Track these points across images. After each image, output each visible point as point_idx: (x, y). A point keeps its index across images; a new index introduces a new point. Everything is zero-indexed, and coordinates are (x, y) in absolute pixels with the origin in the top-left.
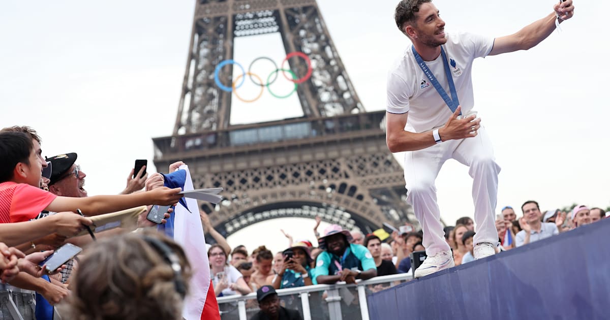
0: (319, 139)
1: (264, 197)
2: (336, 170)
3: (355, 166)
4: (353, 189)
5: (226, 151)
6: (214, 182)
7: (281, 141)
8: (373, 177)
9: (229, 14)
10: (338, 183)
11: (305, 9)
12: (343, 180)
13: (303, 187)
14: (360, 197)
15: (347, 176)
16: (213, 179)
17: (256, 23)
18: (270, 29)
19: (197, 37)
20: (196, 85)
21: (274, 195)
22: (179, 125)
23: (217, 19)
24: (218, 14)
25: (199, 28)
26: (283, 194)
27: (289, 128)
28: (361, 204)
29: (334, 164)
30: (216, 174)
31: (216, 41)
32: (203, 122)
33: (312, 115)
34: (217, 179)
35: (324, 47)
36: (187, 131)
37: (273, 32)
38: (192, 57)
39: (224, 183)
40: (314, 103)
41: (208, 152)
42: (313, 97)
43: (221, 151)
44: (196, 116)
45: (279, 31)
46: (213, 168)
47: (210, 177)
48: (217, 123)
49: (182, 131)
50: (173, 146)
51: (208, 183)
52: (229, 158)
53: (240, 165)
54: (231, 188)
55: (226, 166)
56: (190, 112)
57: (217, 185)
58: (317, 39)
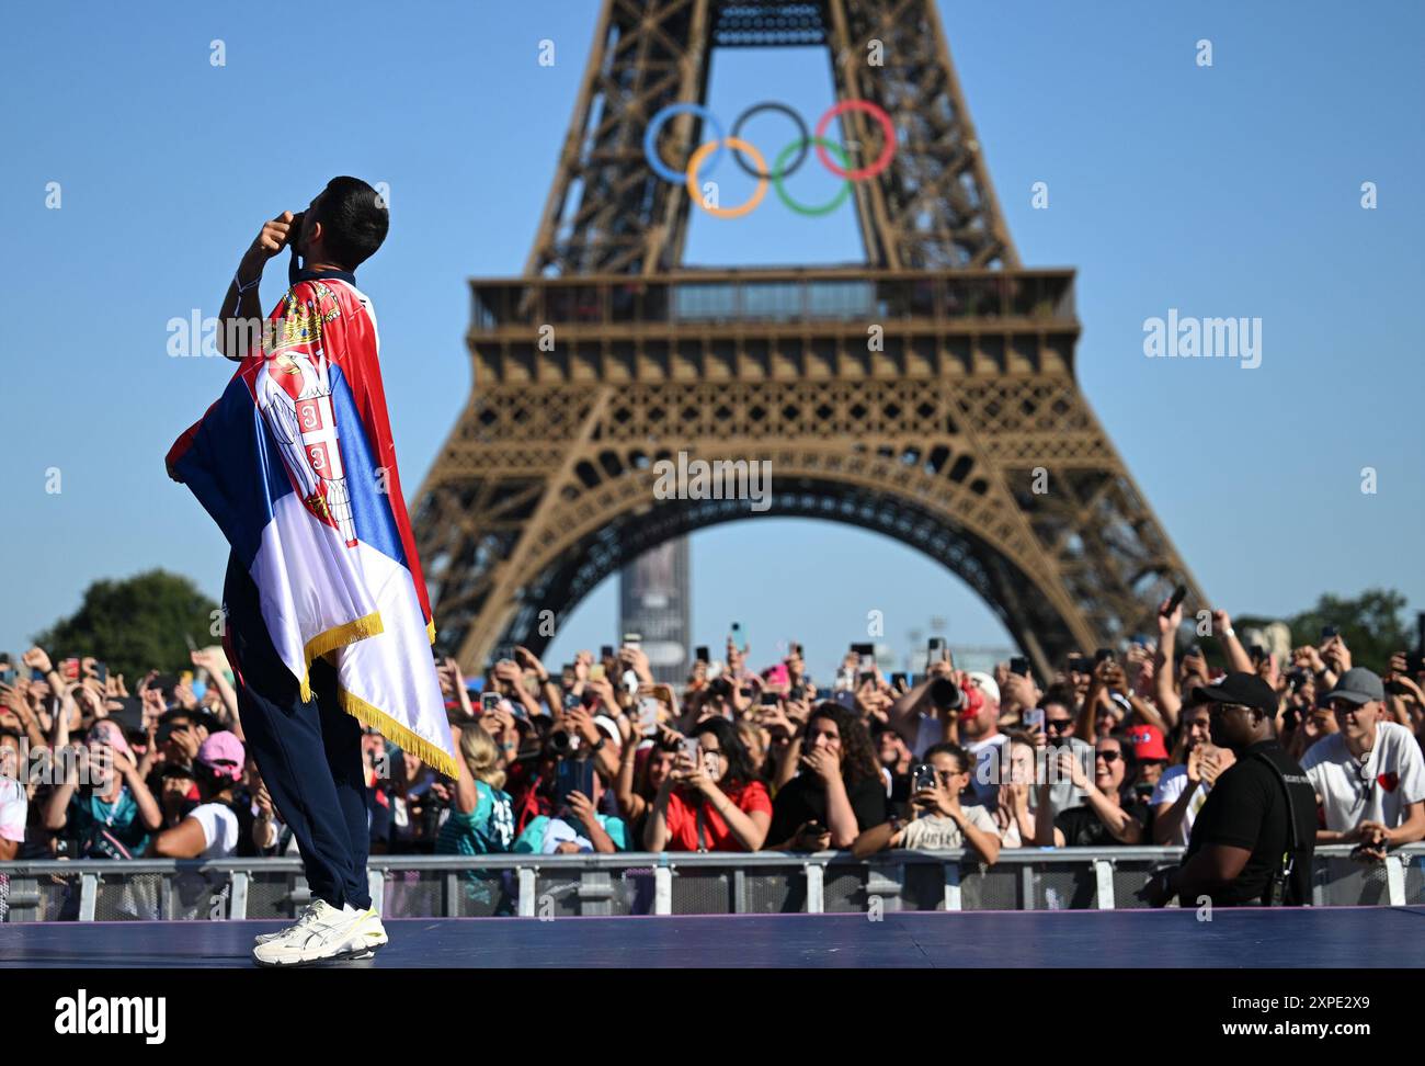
0: (894, 328)
2: (926, 410)
3: (978, 406)
4: (965, 463)
5: (655, 331)
6: (616, 408)
7: (795, 321)
8: (1019, 438)
10: (927, 444)
12: (942, 438)
13: (843, 444)
14: (980, 487)
15: (953, 429)
16: (613, 401)
17: (770, 16)
18: (805, 36)
19: (614, 36)
20: (600, 163)
22: (545, 259)
25: (622, 13)
26: (788, 458)
27: (818, 292)
28: (983, 504)
29: (925, 396)
30: (623, 389)
31: (658, 53)
32: (608, 253)
33: (883, 263)
34: (624, 401)
35: (932, 96)
36: (564, 272)
37: (811, 43)
38: (596, 86)
39: (640, 414)
40: (890, 234)
41: (609, 331)
42: (890, 217)
43: (641, 331)
44: (594, 236)
45: (824, 42)
46: (617, 371)
47: (606, 393)
48: (640, 260)
49: (552, 273)
50: (523, 306)
51: (601, 411)
52: (659, 350)
53: (684, 371)
54: (657, 428)
55: (650, 371)
56: (581, 224)
57: (622, 415)
58: (915, 74)
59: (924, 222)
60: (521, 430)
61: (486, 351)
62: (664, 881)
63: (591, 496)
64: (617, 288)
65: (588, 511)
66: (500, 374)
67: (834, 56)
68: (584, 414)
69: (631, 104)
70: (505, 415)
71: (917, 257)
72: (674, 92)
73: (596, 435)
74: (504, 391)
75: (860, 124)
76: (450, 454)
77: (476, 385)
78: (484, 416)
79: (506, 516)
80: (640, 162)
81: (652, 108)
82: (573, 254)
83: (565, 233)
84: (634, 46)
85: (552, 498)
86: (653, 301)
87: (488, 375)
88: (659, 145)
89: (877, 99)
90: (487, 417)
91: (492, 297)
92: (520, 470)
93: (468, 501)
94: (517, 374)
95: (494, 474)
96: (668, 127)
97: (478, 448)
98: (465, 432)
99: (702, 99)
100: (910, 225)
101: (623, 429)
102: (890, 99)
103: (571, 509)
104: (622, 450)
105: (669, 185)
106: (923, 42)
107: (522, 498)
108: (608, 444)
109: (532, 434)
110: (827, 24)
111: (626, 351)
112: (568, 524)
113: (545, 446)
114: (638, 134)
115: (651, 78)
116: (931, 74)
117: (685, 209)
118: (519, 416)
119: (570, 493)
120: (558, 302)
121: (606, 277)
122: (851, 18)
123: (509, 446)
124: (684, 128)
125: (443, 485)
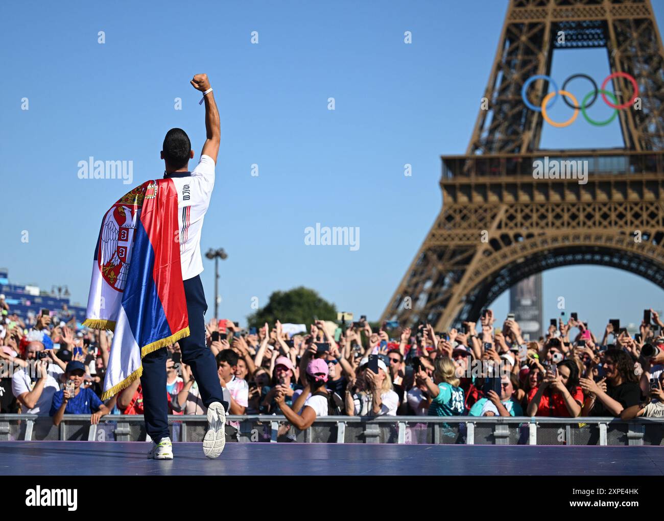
0: (637, 177)
1: (566, 238)
2: (653, 215)
5: (526, 179)
6: (508, 214)
7: (592, 175)
9: (548, 21)
10: (653, 231)
11: (638, 22)
13: (614, 231)
16: (507, 211)
17: (579, 34)
18: (596, 43)
19: (508, 44)
20: (500, 103)
21: (577, 237)
22: (476, 146)
23: (532, 26)
24: (535, 20)
25: (511, 34)
26: (588, 237)
27: (602, 161)
29: (652, 208)
30: (512, 206)
31: (528, 52)
32: (505, 143)
33: (633, 147)
34: (512, 211)
35: (656, 70)
36: (484, 153)
37: (599, 46)
38: (499, 67)
39: (519, 217)
40: (636, 134)
41: (505, 179)
42: (636, 126)
43: (519, 179)
44: (498, 136)
45: (605, 45)
46: (509, 198)
47: (504, 208)
48: (520, 147)
49: (479, 153)
50: (466, 168)
51: (501, 215)
52: (529, 188)
53: (540, 197)
54: (527, 224)
55: (524, 198)
56: (492, 131)
57: (511, 218)
58: (648, 60)
59: (652, 128)
60: (465, 224)
61: (449, 188)
62: (533, 429)
63: (497, 255)
64: (509, 160)
65: (496, 261)
66: (455, 199)
67: (610, 53)
68: (493, 217)
69: (515, 75)
70: (458, 218)
71: (649, 145)
72: (535, 70)
73: (499, 227)
74: (457, 206)
75: (622, 83)
76: (432, 235)
77: (444, 204)
78: (448, 218)
79: (458, 263)
80: (520, 102)
81: (525, 78)
82: (489, 144)
83: (485, 135)
84: (517, 48)
85: (479, 255)
86: (526, 166)
87: (450, 199)
88: (528, 94)
89: (630, 72)
90: (449, 218)
91: (451, 164)
92: (464, 242)
93: (440, 257)
94: (463, 199)
95: (452, 244)
96: (533, 86)
97: (445, 232)
98: (439, 225)
99: (548, 73)
100: (645, 130)
101: (512, 224)
102: (636, 72)
103: (487, 260)
104: (511, 233)
105: (533, 112)
106: (652, 45)
107: (466, 255)
108: (504, 230)
109: (470, 226)
110: (607, 37)
111: (513, 188)
112: (487, 267)
113: (475, 231)
114: (519, 88)
115: (524, 63)
116: (656, 59)
117: (540, 123)
118: (464, 218)
119: (487, 253)
120: (481, 166)
121: (503, 155)
122: (617, 34)
123: (460, 232)
124: (540, 86)
125: (429, 249)
